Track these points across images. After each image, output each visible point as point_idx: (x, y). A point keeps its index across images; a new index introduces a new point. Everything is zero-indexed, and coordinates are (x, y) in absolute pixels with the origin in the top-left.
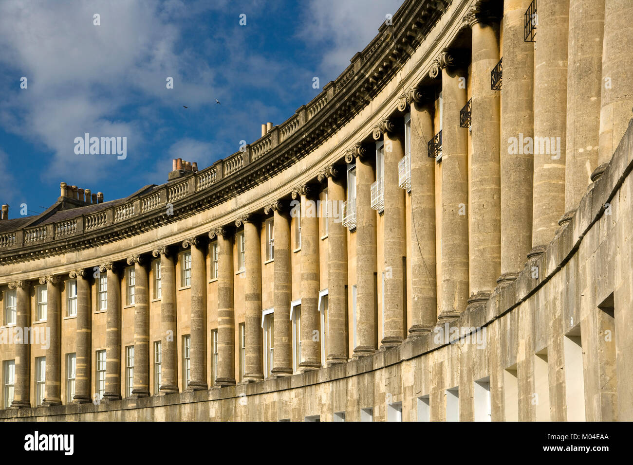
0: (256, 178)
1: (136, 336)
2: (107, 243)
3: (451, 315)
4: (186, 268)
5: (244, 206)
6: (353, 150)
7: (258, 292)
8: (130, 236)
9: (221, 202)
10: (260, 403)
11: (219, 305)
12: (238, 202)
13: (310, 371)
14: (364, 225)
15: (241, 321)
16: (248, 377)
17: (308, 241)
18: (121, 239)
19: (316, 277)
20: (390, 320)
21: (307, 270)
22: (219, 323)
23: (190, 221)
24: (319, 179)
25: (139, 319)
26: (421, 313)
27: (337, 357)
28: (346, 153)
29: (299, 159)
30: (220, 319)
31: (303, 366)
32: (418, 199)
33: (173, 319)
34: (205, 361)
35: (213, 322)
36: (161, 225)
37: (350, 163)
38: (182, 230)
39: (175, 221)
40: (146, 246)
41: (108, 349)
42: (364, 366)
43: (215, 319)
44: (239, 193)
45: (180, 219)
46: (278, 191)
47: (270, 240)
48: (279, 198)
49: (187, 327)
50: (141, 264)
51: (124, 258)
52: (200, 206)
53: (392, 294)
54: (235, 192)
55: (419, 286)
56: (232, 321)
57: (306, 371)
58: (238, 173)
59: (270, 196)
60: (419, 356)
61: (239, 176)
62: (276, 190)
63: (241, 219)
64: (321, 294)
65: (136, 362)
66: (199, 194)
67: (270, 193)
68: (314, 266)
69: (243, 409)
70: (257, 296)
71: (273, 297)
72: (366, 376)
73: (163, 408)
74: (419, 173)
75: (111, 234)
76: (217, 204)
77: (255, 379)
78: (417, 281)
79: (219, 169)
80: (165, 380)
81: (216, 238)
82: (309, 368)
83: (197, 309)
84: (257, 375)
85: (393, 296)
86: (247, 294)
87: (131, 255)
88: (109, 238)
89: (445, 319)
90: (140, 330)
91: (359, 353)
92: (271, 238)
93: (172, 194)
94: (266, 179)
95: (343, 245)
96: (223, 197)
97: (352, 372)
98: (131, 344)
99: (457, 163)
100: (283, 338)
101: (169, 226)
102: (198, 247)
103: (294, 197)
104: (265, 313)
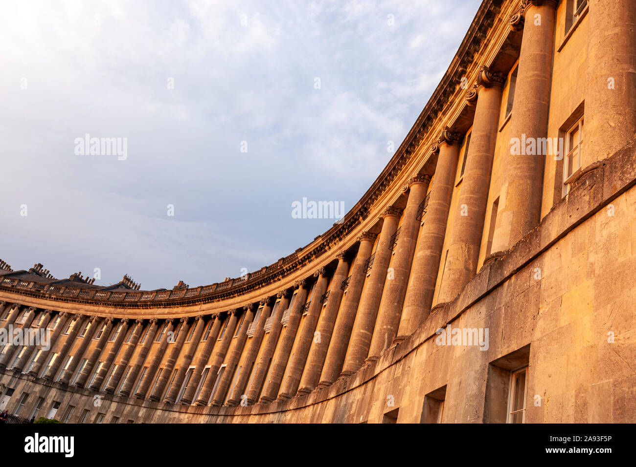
0: (215, 299)
1: (122, 360)
2: (131, 309)
3: (286, 396)
4: (162, 332)
5: (203, 310)
6: (265, 299)
7: (192, 355)
8: (143, 309)
9: (193, 305)
10: (167, 416)
11: (170, 356)
12: (201, 308)
14: (257, 336)
16: (168, 399)
17: (226, 337)
18: (139, 309)
19: (224, 356)
20: (253, 389)
21: (220, 351)
23: (175, 310)
24: (244, 308)
25: (128, 351)
26: (270, 390)
27: (217, 402)
28: (261, 299)
29: (238, 296)
31: (198, 402)
32: (288, 331)
33: (145, 356)
36: (160, 308)
37: (261, 305)
38: (169, 313)
39: (168, 308)
41: (105, 362)
43: (164, 364)
44: (204, 303)
45: (170, 307)
46: (222, 308)
47: (208, 331)
49: (149, 363)
54: (202, 302)
55: (274, 376)
56: (172, 367)
57: (198, 405)
58: (207, 294)
61: (207, 296)
64: (223, 366)
66: (185, 299)
68: (224, 350)
69: (157, 417)
70: (191, 357)
71: (198, 360)
73: (117, 403)
74: (292, 318)
75: (135, 305)
76: (191, 306)
77: (170, 402)
78: (274, 372)
79: (199, 290)
80: (125, 388)
81: (183, 322)
82: (201, 404)
83: (158, 355)
84: (173, 400)
85: (258, 377)
86: (186, 355)
88: (133, 307)
89: (282, 397)
90: (125, 357)
91: (230, 403)
92: (210, 330)
94: (219, 301)
95: (243, 343)
96: (195, 303)
97: (222, 412)
98: (117, 363)
100: (194, 383)
101: (164, 309)
102: (173, 324)
103: (229, 313)
104: (191, 367)
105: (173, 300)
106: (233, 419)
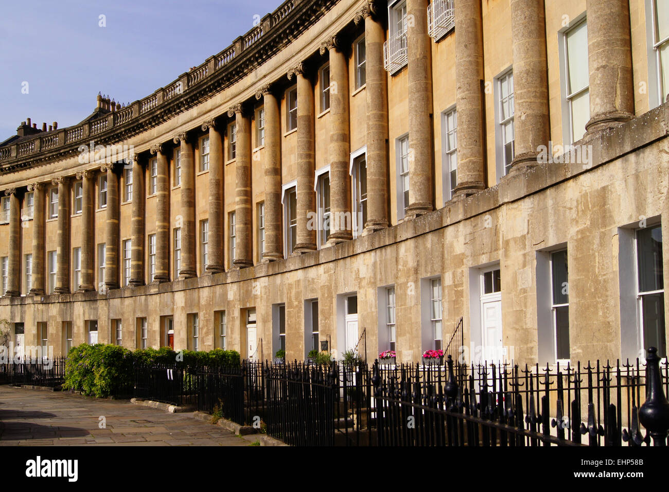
1: (158, 224)
4: (203, 153)
5: (265, 77)
12: (259, 74)
14: (418, 57)
15: (259, 200)
20: (467, 160)
22: (237, 204)
25: (160, 207)
26: (530, 137)
30: (237, 199)
33: (191, 204)
36: (182, 111)
39: (196, 105)
40: (167, 135)
41: (133, 237)
42: (428, 225)
43: (233, 200)
44: (260, 64)
45: (200, 102)
46: (304, 52)
48: (303, 59)
49: (205, 211)
50: (163, 153)
51: (148, 149)
52: (219, 85)
53: (468, 127)
59: (293, 60)
62: (300, 51)
63: (261, 92)
73: (182, 293)
75: (137, 126)
76: (237, 81)
79: (238, 47)
80: (184, 265)
81: (234, 116)
83: (214, 192)
85: (470, 130)
87: (154, 145)
90: (160, 217)
93: (192, 81)
94: (289, 42)
95: (383, 92)
96: (243, 72)
98: (153, 233)
101: (190, 111)
102: (216, 128)
103: (322, 53)
105: (199, 86)
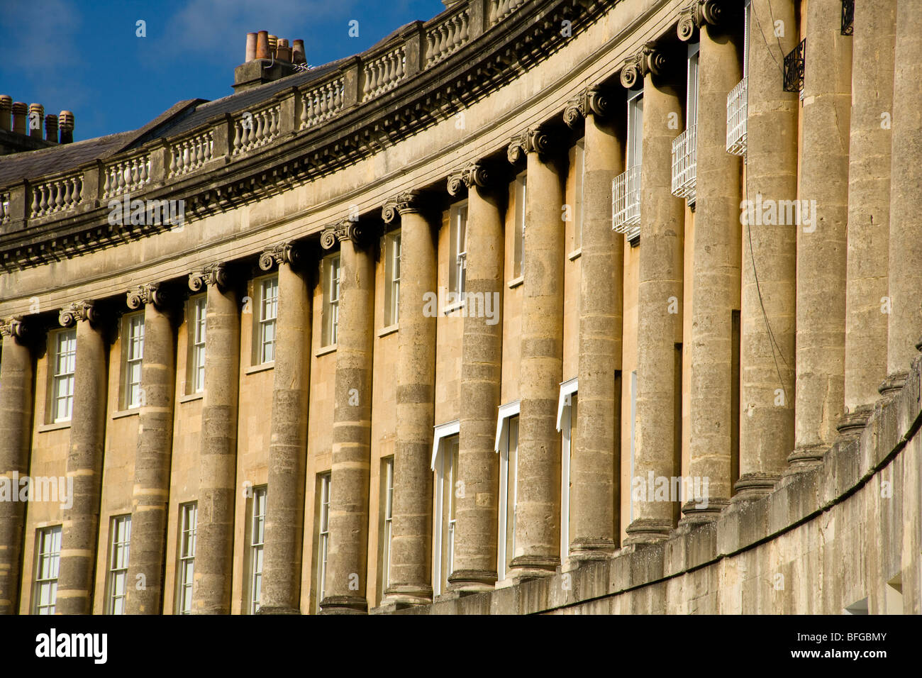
0: (432, 106)
1: (138, 490)
2: (80, 253)
3: (812, 454)
4: (264, 317)
5: (404, 172)
6: (638, 59)
7: (426, 381)
8: (136, 237)
9: (352, 160)
11: (336, 411)
12: (391, 163)
13: (534, 578)
14: (657, 232)
15: (386, 453)
16: (396, 593)
17: (541, 263)
18: (114, 243)
19: (555, 349)
20: (702, 458)
21: (534, 331)
22: (336, 458)
23: (279, 204)
24: (567, 120)
25: (148, 446)
26: (760, 446)
27: (593, 545)
28: (623, 63)
29: (526, 67)
30: (337, 448)
31: (519, 566)
32: (760, 186)
33: (229, 445)
34: (298, 553)
35: (322, 453)
36: (211, 212)
37: (631, 88)
38: (261, 226)
39: (245, 201)
40: (174, 263)
41: (67, 524)
42: (646, 569)
43: (327, 447)
44: (393, 140)
45: (257, 198)
46: (479, 142)
47: (459, 254)
48: (481, 156)
49: (260, 467)
50: (159, 308)
51: (121, 292)
52: (305, 168)
53: (707, 399)
54: (385, 137)
55: (757, 384)
56: (364, 453)
57: (525, 580)
58: (393, 95)
59: (462, 151)
60: (752, 548)
61: (393, 102)
62: (475, 137)
63: (394, 205)
64: (565, 391)
65: (132, 558)
66: (303, 140)
67: (462, 145)
68: (550, 323)
70: (426, 393)
71: (459, 396)
72: (650, 592)
74: (764, 126)
75: (93, 231)
76: (342, 165)
77: (411, 600)
78: (754, 371)
79: (351, 80)
80: (201, 602)
81: (337, 247)
82: (532, 571)
83: (285, 422)
84: (417, 589)
85: (709, 402)
86: (401, 388)
87: (138, 285)
88: (86, 241)
89: (801, 463)
90: (148, 474)
91: (638, 536)
92: (462, 250)
93: (241, 136)
95: (613, 275)
96: (356, 148)
97: (620, 582)
98: (124, 511)
99: (834, 114)
100: (479, 495)
101: (231, 213)
102: (295, 268)
103: (512, 157)
104: (440, 433)
105: (256, 160)
106: (664, 595)
